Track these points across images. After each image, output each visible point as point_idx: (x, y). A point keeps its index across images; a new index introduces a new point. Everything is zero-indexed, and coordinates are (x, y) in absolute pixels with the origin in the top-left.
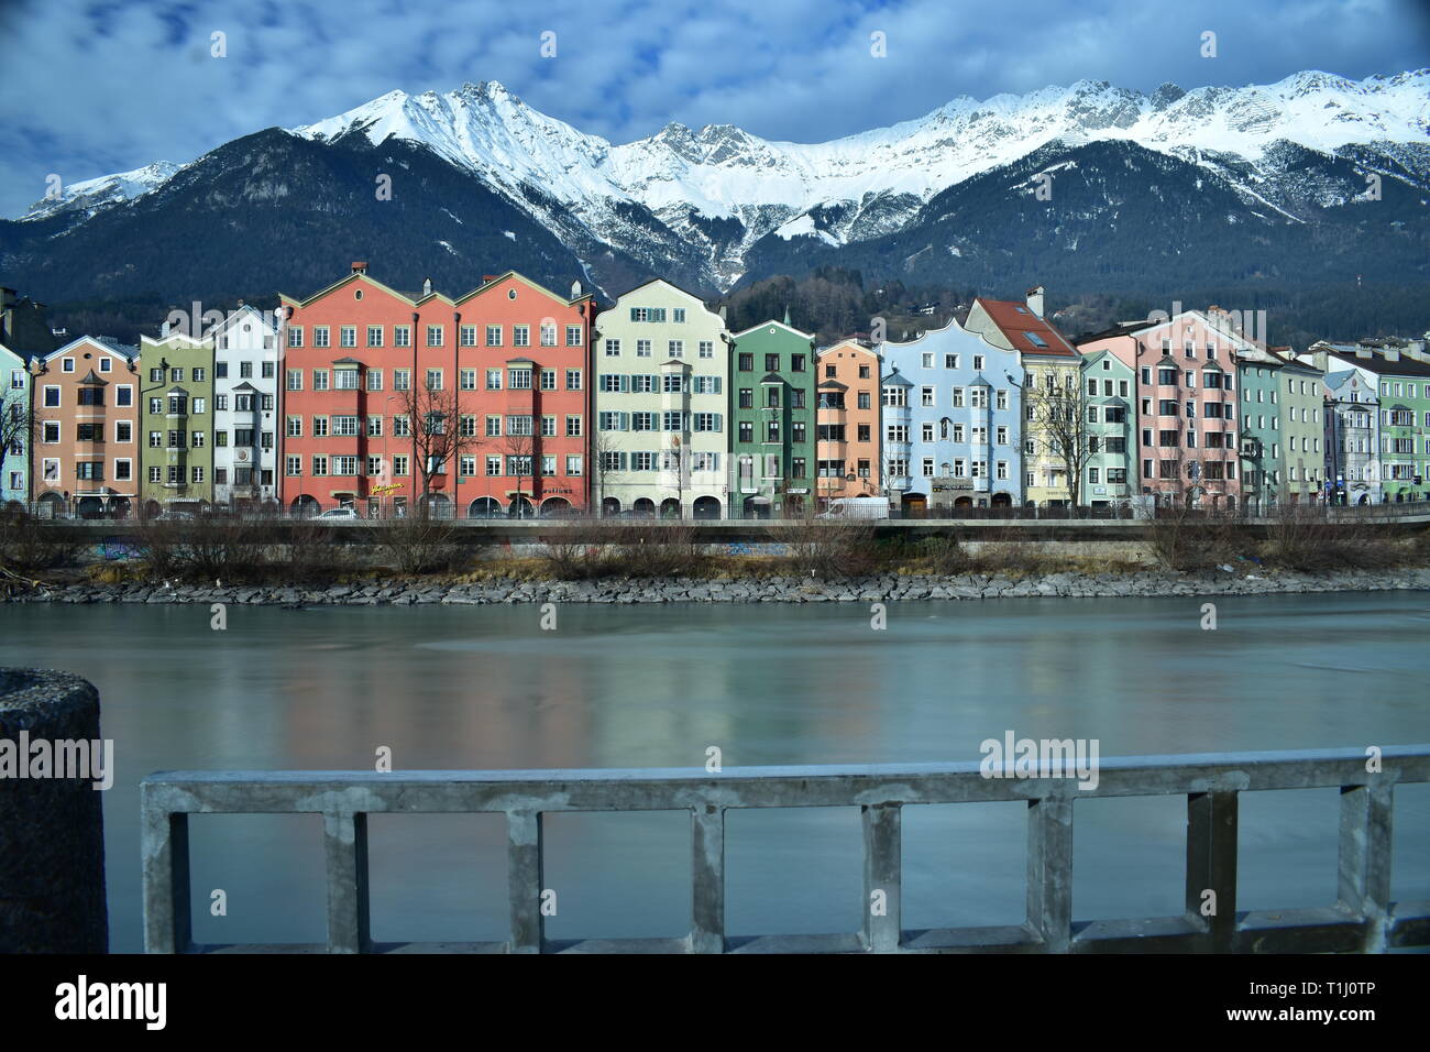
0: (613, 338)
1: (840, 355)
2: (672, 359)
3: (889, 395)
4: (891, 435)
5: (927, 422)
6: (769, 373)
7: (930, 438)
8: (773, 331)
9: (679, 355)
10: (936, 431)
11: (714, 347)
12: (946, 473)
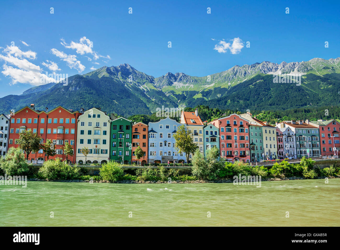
0: (83, 122)
1: (139, 126)
2: (97, 126)
3: (151, 135)
4: (151, 145)
5: (161, 142)
6: (120, 130)
7: (162, 146)
8: (121, 120)
9: (99, 126)
10: (163, 144)
11: (107, 124)
12: (165, 155)
